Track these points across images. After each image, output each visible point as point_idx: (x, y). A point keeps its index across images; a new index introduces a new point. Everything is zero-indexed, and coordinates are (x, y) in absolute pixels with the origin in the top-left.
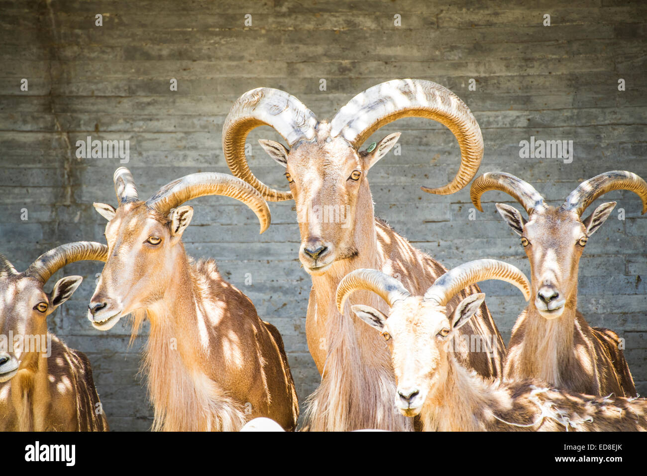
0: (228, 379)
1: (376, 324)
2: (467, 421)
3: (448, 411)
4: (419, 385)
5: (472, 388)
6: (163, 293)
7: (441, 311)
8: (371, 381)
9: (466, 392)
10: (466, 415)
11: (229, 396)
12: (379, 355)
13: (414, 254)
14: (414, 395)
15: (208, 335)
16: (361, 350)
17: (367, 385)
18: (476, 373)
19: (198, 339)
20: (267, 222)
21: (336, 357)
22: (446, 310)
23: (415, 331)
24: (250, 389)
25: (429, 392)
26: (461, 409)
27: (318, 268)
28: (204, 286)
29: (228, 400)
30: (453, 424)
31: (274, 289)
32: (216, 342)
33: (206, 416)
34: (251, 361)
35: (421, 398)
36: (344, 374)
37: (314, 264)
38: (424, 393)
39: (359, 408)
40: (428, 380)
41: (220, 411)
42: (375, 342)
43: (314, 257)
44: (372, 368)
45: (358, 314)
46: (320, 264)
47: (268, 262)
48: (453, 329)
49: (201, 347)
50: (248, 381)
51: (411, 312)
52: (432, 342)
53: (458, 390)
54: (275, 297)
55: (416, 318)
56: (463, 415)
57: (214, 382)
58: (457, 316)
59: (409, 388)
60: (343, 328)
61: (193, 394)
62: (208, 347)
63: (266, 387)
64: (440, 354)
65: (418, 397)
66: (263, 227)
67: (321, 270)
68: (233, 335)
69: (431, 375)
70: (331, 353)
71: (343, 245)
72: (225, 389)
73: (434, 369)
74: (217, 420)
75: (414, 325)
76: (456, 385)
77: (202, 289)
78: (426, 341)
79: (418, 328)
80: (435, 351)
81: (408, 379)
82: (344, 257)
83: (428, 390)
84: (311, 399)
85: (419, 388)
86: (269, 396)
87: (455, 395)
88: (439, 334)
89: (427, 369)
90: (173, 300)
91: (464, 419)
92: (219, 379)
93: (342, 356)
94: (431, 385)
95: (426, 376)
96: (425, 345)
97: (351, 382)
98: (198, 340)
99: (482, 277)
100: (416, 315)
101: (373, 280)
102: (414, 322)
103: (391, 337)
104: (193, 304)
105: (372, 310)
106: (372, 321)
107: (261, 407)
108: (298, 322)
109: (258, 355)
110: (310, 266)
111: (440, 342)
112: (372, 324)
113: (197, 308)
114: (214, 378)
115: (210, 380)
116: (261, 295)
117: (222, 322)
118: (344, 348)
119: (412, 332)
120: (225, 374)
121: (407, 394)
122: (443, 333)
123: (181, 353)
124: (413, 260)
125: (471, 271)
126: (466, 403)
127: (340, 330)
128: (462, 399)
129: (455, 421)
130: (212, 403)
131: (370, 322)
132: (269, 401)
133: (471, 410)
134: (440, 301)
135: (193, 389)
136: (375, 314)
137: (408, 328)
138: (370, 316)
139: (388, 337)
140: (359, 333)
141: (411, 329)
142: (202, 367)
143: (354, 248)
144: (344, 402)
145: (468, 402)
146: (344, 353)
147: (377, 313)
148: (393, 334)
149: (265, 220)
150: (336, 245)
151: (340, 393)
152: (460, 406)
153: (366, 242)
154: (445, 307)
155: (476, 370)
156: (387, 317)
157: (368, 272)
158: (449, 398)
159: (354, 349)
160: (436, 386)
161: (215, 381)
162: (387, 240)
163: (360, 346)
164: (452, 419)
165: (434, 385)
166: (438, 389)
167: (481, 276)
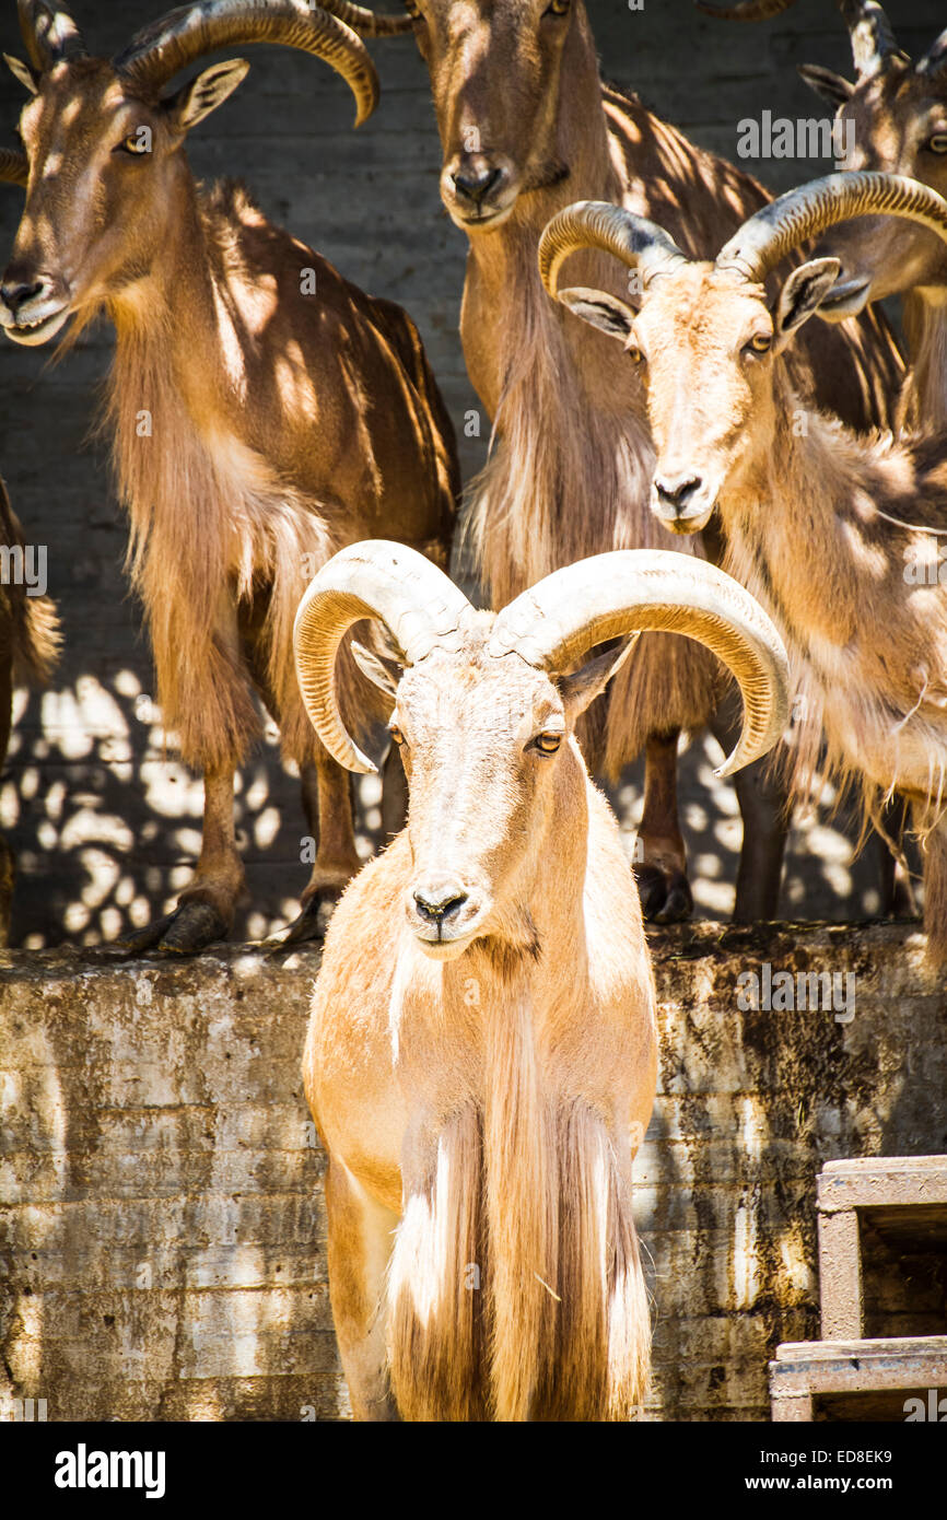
0: (287, 446)
1: (616, 327)
2: (824, 528)
3: (780, 509)
4: (703, 465)
5: (832, 455)
6: (150, 261)
7: (751, 296)
8: (604, 442)
9: (819, 467)
10: (821, 516)
11: (291, 483)
12: (622, 387)
13: (693, 161)
14: (689, 488)
15: (240, 351)
16: (580, 378)
17: (597, 454)
18: (841, 423)
19: (218, 361)
20: (371, 102)
21: (521, 399)
22: (764, 291)
23: (694, 343)
24: (334, 467)
25: (727, 477)
26: (809, 504)
27: (482, 220)
28: (230, 244)
29: (290, 491)
30: (793, 536)
31: (386, 238)
32: (260, 369)
33: (239, 530)
34: (335, 404)
35: (706, 494)
36: (541, 434)
37: (475, 212)
38: (714, 479)
39: (581, 505)
40: (723, 452)
41: (272, 517)
42: (612, 359)
43: (474, 196)
44: (608, 415)
45: (575, 309)
46: (487, 211)
47: (370, 177)
48: (781, 332)
49: (226, 378)
50: (328, 449)
51: (686, 300)
52: (733, 367)
53: (802, 463)
54: (388, 254)
55: (697, 314)
56: (815, 516)
57: (258, 455)
58: (785, 306)
59: (678, 473)
60: (535, 335)
61: (211, 481)
62: (242, 378)
63: (371, 459)
64: (753, 391)
65: (697, 493)
66: (361, 112)
67: (491, 223)
68: (296, 352)
69: (731, 440)
70: (510, 393)
71: (534, 160)
72: (280, 469)
73: (738, 426)
74: (265, 537)
75: (693, 328)
76: (796, 453)
77: (225, 249)
78: (719, 364)
79: (701, 337)
80: (738, 386)
81: (677, 454)
82: (536, 183)
83: (725, 473)
84: (475, 488)
85: (699, 473)
86: (378, 480)
87: (795, 474)
88: (748, 346)
89: (720, 429)
90: (168, 277)
91: (818, 524)
92: (267, 447)
93: (535, 395)
94: (732, 460)
95: (719, 444)
96: (716, 373)
97: (559, 451)
98: (219, 363)
99: (845, 213)
100: (697, 307)
101: (606, 228)
102: (693, 323)
103: (643, 358)
104: (209, 284)
105: (605, 297)
106: (606, 321)
107: (363, 502)
108: (439, 310)
109: (351, 389)
110: (465, 216)
111: (751, 364)
112: (607, 328)
113: (216, 292)
114: (255, 444)
115: (250, 450)
116: (357, 252)
117: (273, 322)
118: (540, 380)
119: (687, 345)
120: (280, 434)
121: (671, 486)
122: (758, 346)
123: (182, 392)
124: (691, 175)
125: (818, 201)
126: (819, 489)
127: (528, 341)
128: (812, 481)
129: (798, 528)
130: (252, 499)
131: (602, 326)
132: (379, 490)
133: (831, 505)
134: (750, 272)
135: (209, 471)
136: (613, 307)
137: (680, 338)
138: (600, 310)
139: (639, 360)
140: (574, 343)
141: (686, 338)
142: (230, 421)
143: (558, 163)
144: (546, 496)
145: (824, 487)
146: (541, 389)
147: (615, 304)
148: (648, 352)
149: (367, 98)
150: (520, 163)
151: (535, 477)
152: (809, 498)
153: (582, 144)
154: (761, 286)
155: (842, 417)
156: (636, 311)
157: (597, 210)
158: (783, 481)
159: (562, 380)
160: (747, 462)
161: (258, 450)
162: (633, 132)
163: (576, 370)
164: (790, 527)
165: (738, 460)
166: (753, 465)
167: (842, 209)
